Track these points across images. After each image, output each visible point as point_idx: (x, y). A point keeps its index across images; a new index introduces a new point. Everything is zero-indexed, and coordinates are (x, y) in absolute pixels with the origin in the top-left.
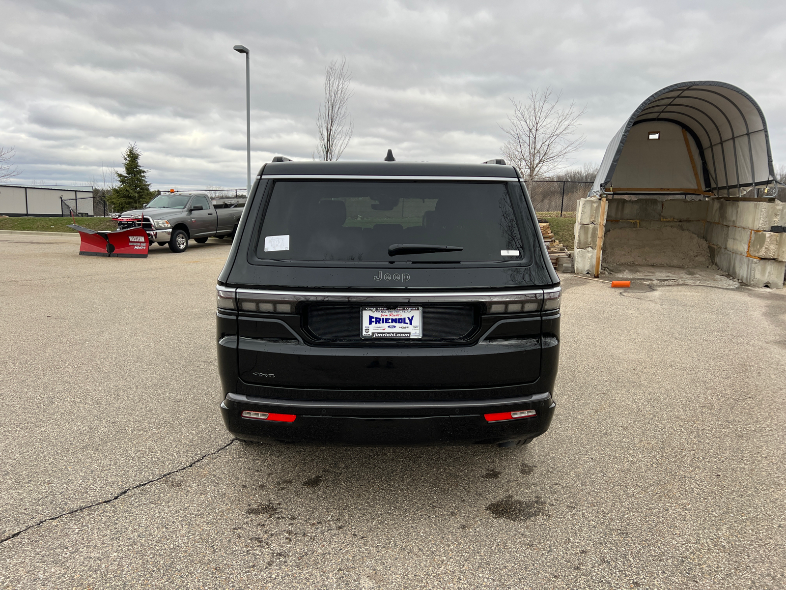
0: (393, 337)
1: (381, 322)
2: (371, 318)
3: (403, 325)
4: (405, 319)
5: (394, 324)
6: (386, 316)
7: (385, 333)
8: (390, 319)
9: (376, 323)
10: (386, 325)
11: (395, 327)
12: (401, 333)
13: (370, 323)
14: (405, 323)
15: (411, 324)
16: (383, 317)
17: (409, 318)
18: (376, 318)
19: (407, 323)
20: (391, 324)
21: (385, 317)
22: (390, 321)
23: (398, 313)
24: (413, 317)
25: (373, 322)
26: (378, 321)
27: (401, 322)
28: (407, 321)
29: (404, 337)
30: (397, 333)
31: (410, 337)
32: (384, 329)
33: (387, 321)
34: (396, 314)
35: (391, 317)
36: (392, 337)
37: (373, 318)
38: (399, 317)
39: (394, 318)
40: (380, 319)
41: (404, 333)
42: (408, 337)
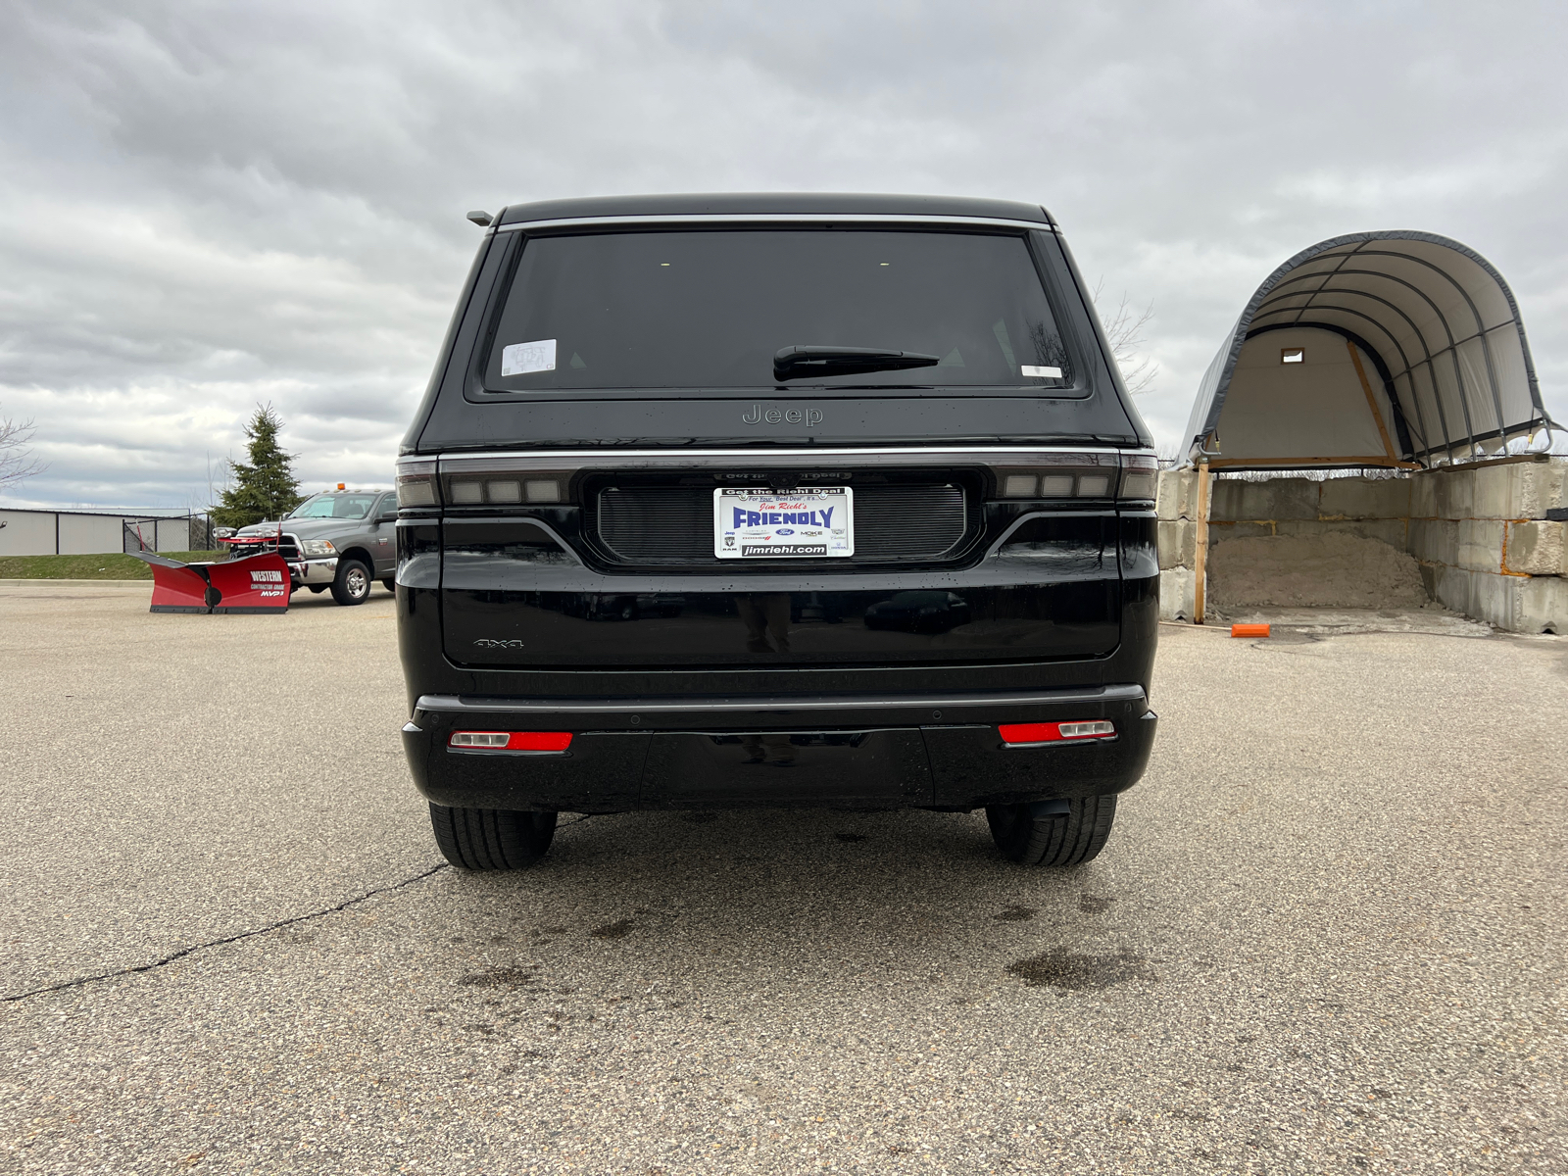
0: (789, 554)
1: (761, 522)
2: (738, 512)
3: (809, 527)
4: (813, 514)
5: (790, 526)
6: (773, 507)
7: (770, 546)
8: (780, 515)
9: (750, 525)
10: (771, 529)
11: (792, 532)
12: (805, 546)
13: (737, 525)
14: (814, 523)
15: (827, 525)
16: (764, 511)
17: (822, 512)
18: (750, 514)
19: (820, 524)
20: (783, 526)
21: (769, 511)
22: (781, 519)
23: (799, 502)
24: (831, 510)
25: (744, 521)
26: (754, 518)
27: (806, 522)
28: (819, 519)
29: (812, 553)
30: (796, 547)
31: (825, 553)
32: (767, 538)
33: (773, 519)
34: (793, 503)
35: (782, 511)
36: (785, 554)
37: (744, 512)
38: (802, 511)
39: (789, 512)
40: (757, 514)
41: (813, 546)
42: (821, 553)
